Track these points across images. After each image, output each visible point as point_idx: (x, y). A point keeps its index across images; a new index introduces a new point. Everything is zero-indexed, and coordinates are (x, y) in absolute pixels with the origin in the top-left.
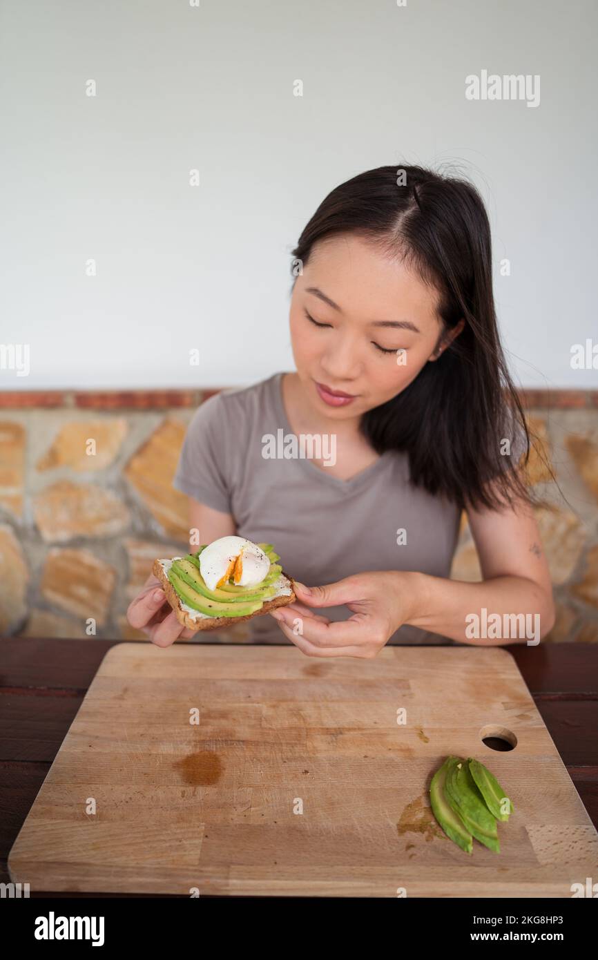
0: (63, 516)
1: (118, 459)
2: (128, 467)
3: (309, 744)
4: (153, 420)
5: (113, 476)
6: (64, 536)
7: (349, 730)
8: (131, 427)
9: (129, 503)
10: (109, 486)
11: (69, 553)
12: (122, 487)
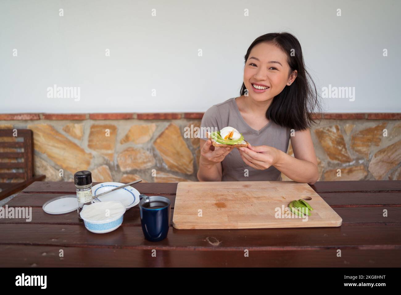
0: (129, 161)
1: (151, 139)
2: (155, 142)
3: (251, 200)
4: (166, 124)
5: (149, 146)
6: (129, 169)
7: (262, 197)
8: (157, 126)
9: (155, 156)
10: (148, 150)
11: (130, 176)
12: (152, 149)
